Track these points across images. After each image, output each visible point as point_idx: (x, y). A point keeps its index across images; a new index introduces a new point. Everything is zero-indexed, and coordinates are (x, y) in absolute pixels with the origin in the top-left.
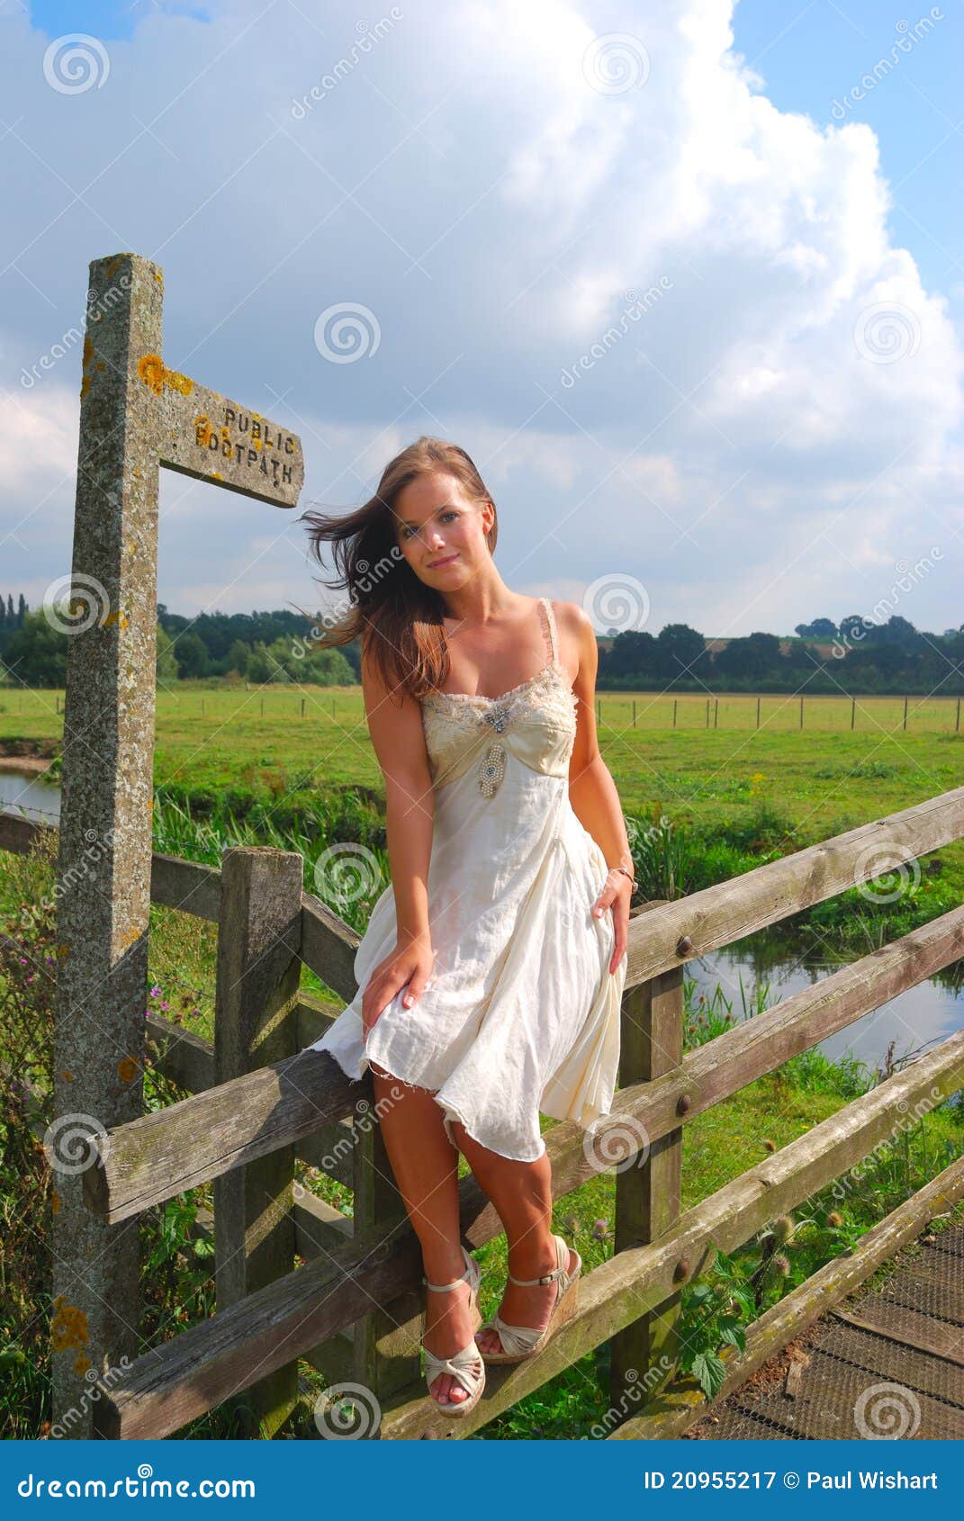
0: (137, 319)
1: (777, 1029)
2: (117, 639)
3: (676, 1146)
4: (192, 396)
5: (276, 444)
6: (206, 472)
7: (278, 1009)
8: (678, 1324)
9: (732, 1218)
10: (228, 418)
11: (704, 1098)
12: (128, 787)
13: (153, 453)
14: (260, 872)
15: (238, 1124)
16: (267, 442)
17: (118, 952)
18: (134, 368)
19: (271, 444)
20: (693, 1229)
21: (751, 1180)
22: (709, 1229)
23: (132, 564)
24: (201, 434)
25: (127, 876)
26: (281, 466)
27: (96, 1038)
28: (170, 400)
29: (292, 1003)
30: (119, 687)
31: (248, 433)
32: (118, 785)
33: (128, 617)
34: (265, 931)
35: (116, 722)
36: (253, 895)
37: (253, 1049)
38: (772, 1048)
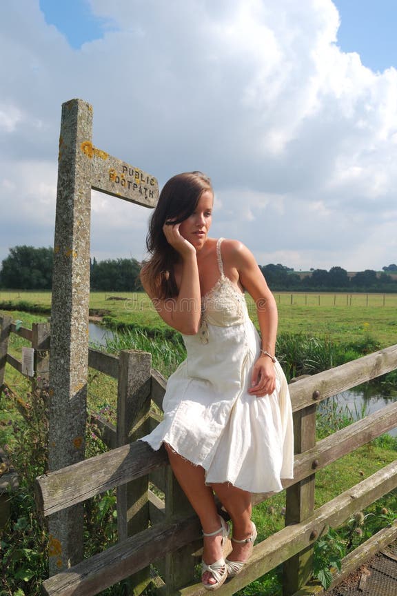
0: (80, 126)
1: (359, 431)
2: (72, 262)
3: (312, 482)
4: (107, 160)
5: (146, 181)
6: (114, 192)
7: (140, 419)
8: (312, 556)
9: (337, 513)
10: (124, 170)
11: (325, 461)
12: (77, 324)
13: (88, 183)
14: (133, 360)
15: (105, 473)
16: (142, 180)
17: (73, 393)
18: (79, 147)
19: (144, 181)
20: (319, 517)
21: (346, 496)
22: (327, 517)
23: (79, 230)
24: (111, 176)
25: (76, 361)
26: (148, 190)
27: (64, 429)
28: (96, 161)
29: (147, 416)
30: (73, 282)
31: (133, 177)
32: (72, 323)
33: (76, 252)
34: (135, 386)
35: (71, 297)
36: (129, 370)
37: (130, 435)
38: (356, 439)
